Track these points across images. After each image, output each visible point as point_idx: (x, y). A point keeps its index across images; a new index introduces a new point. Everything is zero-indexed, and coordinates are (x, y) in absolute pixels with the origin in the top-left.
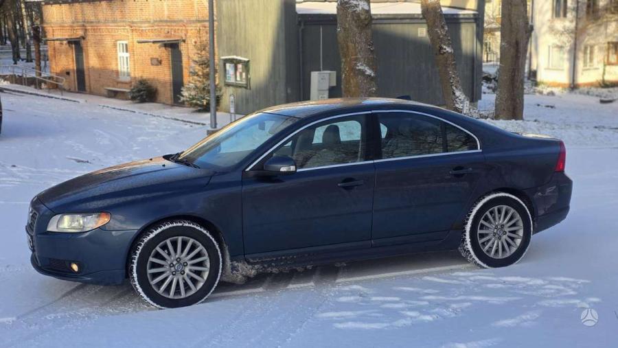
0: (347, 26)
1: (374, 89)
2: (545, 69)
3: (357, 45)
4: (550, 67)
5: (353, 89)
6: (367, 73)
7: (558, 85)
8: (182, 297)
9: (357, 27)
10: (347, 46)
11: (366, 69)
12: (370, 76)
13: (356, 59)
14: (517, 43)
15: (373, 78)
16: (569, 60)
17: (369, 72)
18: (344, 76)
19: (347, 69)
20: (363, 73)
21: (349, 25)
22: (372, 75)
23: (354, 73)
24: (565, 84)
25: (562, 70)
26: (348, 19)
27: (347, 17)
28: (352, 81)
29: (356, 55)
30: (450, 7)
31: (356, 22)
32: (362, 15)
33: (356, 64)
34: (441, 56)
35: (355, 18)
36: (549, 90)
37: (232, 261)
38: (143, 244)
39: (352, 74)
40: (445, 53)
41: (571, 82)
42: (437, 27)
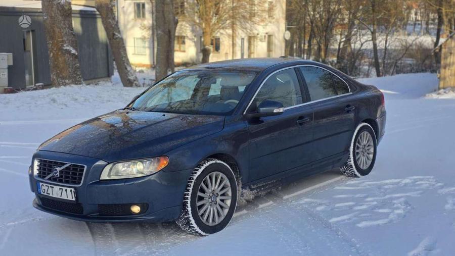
0: (53, 15)
1: (78, 65)
2: (133, 54)
3: (62, 30)
4: (136, 53)
5: (62, 65)
6: (72, 52)
7: (144, 66)
8: (217, 223)
9: (62, 16)
10: (54, 31)
11: (71, 49)
12: (74, 54)
13: (63, 41)
14: (169, 32)
15: (76, 56)
16: (149, 48)
17: (73, 51)
18: (52, 54)
19: (55, 49)
20: (69, 52)
21: (55, 14)
22: (76, 54)
23: (62, 53)
24: (148, 65)
25: (145, 55)
26: (54, 9)
27: (52, 8)
28: (60, 59)
29: (62, 38)
30: (84, 6)
31: (60, 11)
32: (66, 6)
33: (62, 45)
34: (115, 41)
35: (60, 9)
36: (140, 69)
37: (242, 188)
38: (193, 181)
39: (60, 53)
40: (117, 38)
41: (152, 63)
42: (109, 18)
